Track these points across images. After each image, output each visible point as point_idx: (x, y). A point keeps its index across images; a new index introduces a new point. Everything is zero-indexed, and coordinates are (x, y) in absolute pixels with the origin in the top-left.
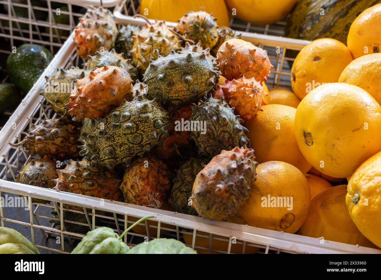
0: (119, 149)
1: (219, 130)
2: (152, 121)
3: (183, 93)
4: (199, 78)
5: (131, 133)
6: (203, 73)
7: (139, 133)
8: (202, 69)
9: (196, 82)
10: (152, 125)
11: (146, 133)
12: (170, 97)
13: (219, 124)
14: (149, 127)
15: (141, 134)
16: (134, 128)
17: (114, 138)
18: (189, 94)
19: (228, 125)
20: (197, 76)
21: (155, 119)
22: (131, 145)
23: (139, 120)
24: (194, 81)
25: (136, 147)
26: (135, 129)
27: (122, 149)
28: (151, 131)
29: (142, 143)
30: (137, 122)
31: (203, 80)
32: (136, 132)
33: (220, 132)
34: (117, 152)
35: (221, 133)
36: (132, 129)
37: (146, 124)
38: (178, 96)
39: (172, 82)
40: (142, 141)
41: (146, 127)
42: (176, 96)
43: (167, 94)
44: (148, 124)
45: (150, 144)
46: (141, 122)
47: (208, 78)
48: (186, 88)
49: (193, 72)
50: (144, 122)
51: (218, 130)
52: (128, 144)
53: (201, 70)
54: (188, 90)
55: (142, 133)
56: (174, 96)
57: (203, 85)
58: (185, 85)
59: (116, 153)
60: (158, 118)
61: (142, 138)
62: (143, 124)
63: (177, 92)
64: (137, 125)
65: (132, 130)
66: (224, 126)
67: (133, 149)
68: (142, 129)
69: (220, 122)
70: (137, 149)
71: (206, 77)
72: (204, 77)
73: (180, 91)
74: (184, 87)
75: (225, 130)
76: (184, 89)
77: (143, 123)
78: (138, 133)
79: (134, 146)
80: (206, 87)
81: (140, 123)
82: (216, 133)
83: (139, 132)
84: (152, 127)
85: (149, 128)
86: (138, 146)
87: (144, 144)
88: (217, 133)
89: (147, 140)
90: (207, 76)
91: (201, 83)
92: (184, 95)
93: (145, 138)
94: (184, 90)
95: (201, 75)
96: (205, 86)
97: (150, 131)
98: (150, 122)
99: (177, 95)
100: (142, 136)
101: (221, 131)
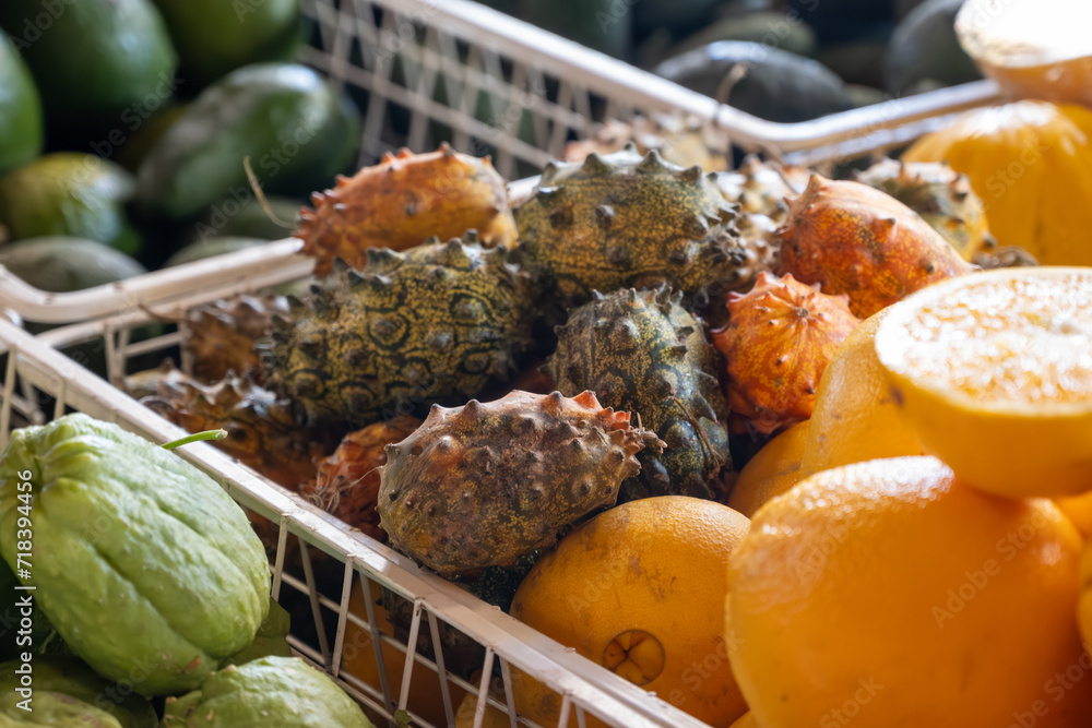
0: (336, 348)
1: (602, 362)
2: (452, 292)
3: (588, 259)
4: (644, 223)
5: (383, 310)
6: (662, 214)
7: (403, 317)
8: (665, 201)
9: (632, 234)
10: (445, 305)
11: (423, 324)
12: (555, 262)
13: (608, 342)
14: (435, 308)
15: (408, 322)
16: (391, 294)
17: (338, 313)
18: (602, 264)
19: (635, 357)
20: (642, 215)
21: (464, 291)
22: (372, 346)
23: (417, 277)
24: (626, 226)
25: (384, 357)
26: (394, 299)
27: (343, 350)
28: (437, 323)
29: (402, 350)
30: (409, 282)
31: (654, 233)
32: (395, 309)
33: (602, 368)
34: (330, 355)
35: (603, 373)
36: (385, 295)
37: (429, 293)
38: (575, 266)
39: (568, 214)
40: (403, 342)
41: (425, 304)
42: (568, 264)
43: (548, 253)
44: (434, 297)
45: (425, 362)
46: (418, 285)
47: (675, 237)
48: (598, 243)
49: (632, 201)
50: (426, 285)
51: (599, 360)
52: (362, 340)
53: (662, 203)
54: (603, 250)
55: (411, 318)
56: (564, 261)
57: (652, 248)
58: (598, 232)
59: (325, 356)
60: (474, 294)
61: (407, 335)
62: (420, 289)
63: (574, 251)
64: (404, 287)
65: (386, 300)
66: (621, 353)
67: (375, 362)
68: (415, 304)
69: (612, 337)
70: (387, 369)
71: (670, 228)
72: (661, 227)
73: (582, 248)
74: (594, 240)
75: (619, 366)
76: (593, 244)
77: (422, 287)
78: (399, 315)
79: (381, 352)
80: (663, 262)
81: (414, 284)
82: (591, 370)
83: (403, 310)
84: (443, 310)
85: (433, 311)
86: (387, 353)
87: (408, 356)
88: (594, 371)
89: (419, 345)
90: (675, 227)
91: (648, 241)
92: (589, 267)
93: (414, 337)
94: (593, 249)
95: (656, 217)
96: (659, 258)
97: (435, 320)
98: (444, 293)
99: (571, 261)
100: (408, 328)
101: (605, 365)
